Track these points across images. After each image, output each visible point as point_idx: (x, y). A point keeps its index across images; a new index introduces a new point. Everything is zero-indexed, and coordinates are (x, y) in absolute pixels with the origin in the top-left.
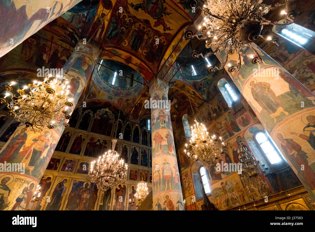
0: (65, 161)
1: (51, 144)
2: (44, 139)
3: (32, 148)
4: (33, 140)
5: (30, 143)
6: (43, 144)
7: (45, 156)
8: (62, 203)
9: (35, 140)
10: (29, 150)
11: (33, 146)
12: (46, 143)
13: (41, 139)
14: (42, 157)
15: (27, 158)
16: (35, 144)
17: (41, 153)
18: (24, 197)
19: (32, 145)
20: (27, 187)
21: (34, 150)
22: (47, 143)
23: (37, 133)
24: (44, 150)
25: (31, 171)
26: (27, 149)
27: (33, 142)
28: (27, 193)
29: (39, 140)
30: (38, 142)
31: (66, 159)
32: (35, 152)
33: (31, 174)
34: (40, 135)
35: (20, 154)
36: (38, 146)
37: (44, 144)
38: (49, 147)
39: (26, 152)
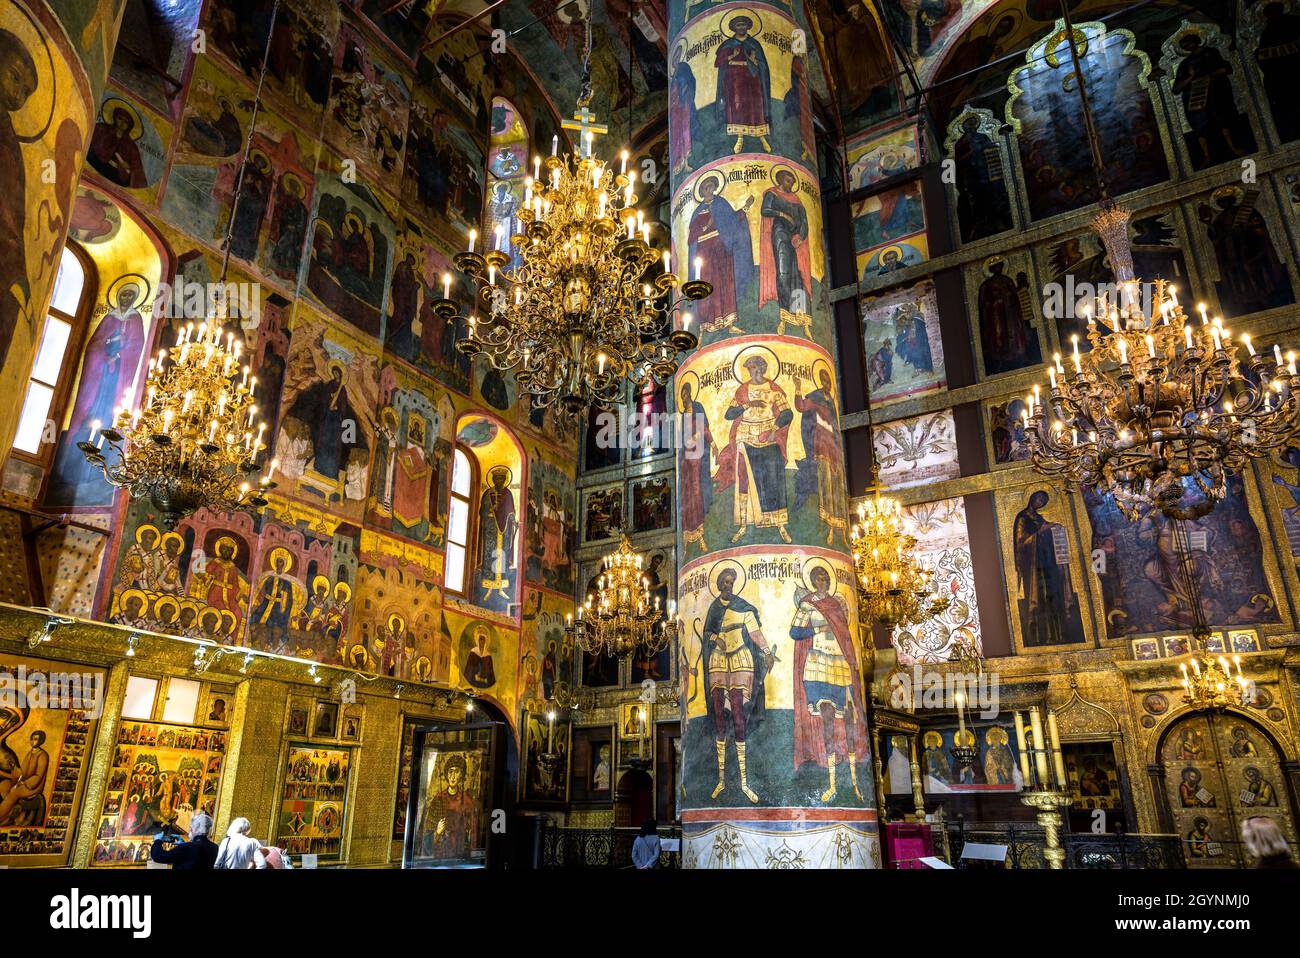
0: (990, 415)
1: (798, 398)
2: (759, 395)
3: (741, 448)
4: (727, 417)
5: (725, 431)
6: (764, 415)
7: (802, 455)
8: (1076, 590)
9: (734, 414)
10: (734, 458)
11: (738, 437)
12: (775, 408)
13: (751, 399)
14: (791, 465)
15: (744, 490)
16: (740, 428)
17: (778, 450)
18: (810, 621)
19: (733, 436)
20: (802, 585)
21: (749, 449)
22: (778, 403)
23: (725, 383)
24: (785, 435)
25: (782, 529)
26: (728, 456)
27: (731, 422)
28: (816, 606)
29: (745, 406)
30: (746, 414)
31: (990, 406)
32: (756, 455)
33: (790, 540)
34: (737, 385)
35: (717, 482)
36: (755, 432)
37: (768, 412)
38: (798, 417)
39: (731, 468)
